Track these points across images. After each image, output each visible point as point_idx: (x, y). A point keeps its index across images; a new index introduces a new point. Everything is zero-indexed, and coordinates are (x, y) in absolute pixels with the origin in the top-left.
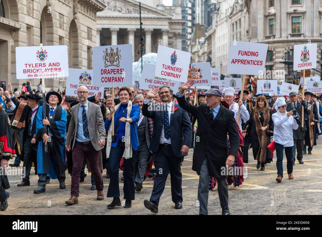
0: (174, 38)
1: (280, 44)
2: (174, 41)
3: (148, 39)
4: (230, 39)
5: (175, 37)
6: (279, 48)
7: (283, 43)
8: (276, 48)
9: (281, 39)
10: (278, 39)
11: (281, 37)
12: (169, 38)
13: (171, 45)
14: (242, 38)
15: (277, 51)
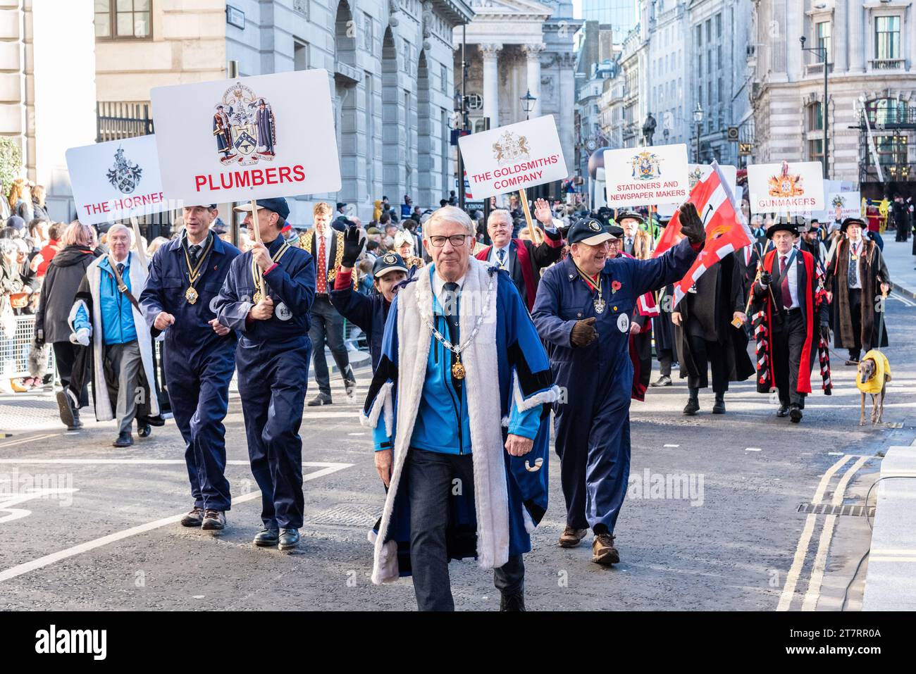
0: (554, 67)
1: (847, 87)
2: (556, 74)
3: (490, 69)
4: (692, 65)
5: (556, 63)
6: (844, 95)
7: (854, 84)
8: (836, 96)
9: (847, 74)
10: (842, 75)
11: (848, 70)
12: (544, 66)
13: (548, 85)
14: (723, 62)
15: (839, 105)
